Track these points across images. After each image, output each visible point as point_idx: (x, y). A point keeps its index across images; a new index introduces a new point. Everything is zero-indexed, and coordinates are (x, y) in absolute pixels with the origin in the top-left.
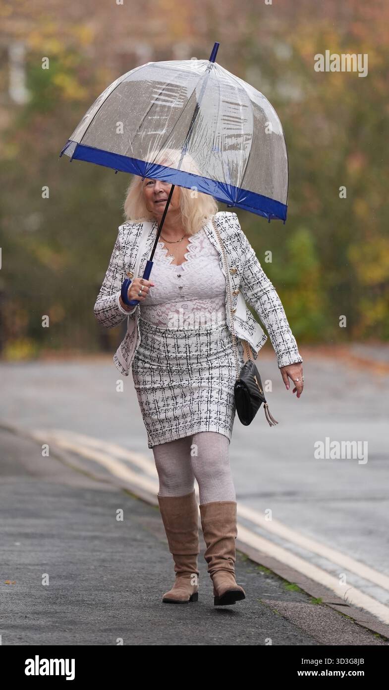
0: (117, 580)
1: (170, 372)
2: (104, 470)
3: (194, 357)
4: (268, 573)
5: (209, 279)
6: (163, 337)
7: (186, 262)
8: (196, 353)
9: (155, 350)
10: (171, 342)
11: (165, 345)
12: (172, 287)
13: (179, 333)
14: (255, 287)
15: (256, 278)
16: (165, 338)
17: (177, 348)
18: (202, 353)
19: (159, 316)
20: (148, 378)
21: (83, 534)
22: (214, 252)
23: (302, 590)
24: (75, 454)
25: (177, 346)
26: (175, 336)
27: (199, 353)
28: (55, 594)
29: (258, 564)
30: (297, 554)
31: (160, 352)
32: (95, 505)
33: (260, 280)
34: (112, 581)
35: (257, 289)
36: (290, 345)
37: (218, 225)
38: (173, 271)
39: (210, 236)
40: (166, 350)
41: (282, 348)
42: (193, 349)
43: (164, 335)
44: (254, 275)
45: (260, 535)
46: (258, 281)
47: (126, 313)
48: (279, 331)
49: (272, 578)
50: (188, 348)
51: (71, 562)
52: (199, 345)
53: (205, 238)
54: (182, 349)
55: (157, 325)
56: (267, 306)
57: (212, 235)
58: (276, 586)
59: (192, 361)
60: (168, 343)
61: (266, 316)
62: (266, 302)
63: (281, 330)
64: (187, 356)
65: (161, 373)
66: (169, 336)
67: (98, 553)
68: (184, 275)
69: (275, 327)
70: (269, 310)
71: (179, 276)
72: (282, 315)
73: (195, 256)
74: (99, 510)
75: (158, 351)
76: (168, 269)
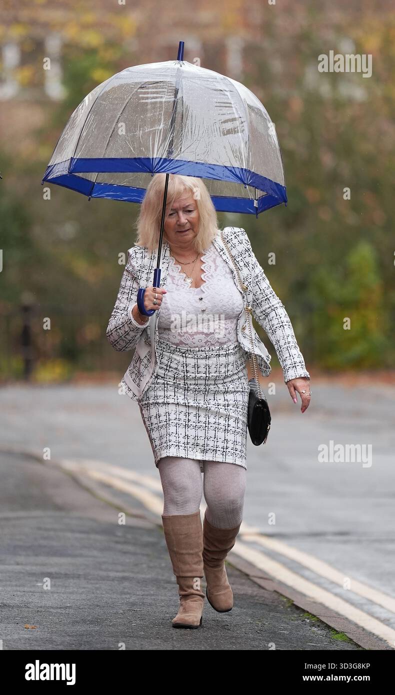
0: (147, 626)
1: (186, 390)
2: (140, 504)
3: (213, 378)
4: (314, 620)
5: (230, 300)
6: (183, 356)
7: (204, 284)
8: (215, 375)
9: (170, 369)
10: (191, 362)
11: (184, 365)
12: (195, 310)
13: (200, 353)
14: (263, 303)
15: (264, 294)
16: (185, 358)
17: (196, 369)
18: (221, 374)
19: (181, 336)
20: (161, 393)
21: (112, 574)
22: (228, 270)
23: (351, 640)
24: (107, 486)
25: (197, 366)
26: (196, 356)
27: (218, 374)
28: (78, 640)
29: (304, 611)
30: (348, 601)
31: (178, 372)
32: (126, 543)
33: (268, 297)
34: (142, 628)
35: (265, 306)
36: (297, 360)
37: (228, 241)
38: (193, 295)
39: (221, 253)
40: (185, 369)
41: (288, 362)
42: (213, 370)
43: (183, 355)
44: (262, 291)
45: (307, 579)
46: (266, 297)
47: (139, 326)
48: (286, 346)
49: (319, 626)
50: (208, 369)
51: (98, 606)
52: (218, 366)
53: (217, 256)
54: (202, 369)
55: (177, 345)
56: (275, 322)
57: (223, 251)
58: (323, 636)
59: (209, 382)
60: (187, 363)
61: (274, 332)
62: (274, 318)
63: (288, 345)
64: (207, 377)
65: (176, 390)
66: (190, 356)
67: (128, 596)
68: (206, 297)
69: (282, 343)
70: (277, 326)
71: (201, 299)
72: (289, 331)
73: (212, 276)
74: (130, 548)
75: (175, 371)
76: (188, 293)
